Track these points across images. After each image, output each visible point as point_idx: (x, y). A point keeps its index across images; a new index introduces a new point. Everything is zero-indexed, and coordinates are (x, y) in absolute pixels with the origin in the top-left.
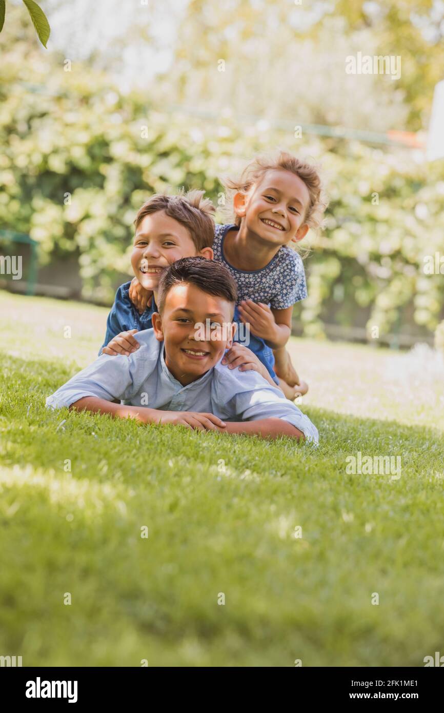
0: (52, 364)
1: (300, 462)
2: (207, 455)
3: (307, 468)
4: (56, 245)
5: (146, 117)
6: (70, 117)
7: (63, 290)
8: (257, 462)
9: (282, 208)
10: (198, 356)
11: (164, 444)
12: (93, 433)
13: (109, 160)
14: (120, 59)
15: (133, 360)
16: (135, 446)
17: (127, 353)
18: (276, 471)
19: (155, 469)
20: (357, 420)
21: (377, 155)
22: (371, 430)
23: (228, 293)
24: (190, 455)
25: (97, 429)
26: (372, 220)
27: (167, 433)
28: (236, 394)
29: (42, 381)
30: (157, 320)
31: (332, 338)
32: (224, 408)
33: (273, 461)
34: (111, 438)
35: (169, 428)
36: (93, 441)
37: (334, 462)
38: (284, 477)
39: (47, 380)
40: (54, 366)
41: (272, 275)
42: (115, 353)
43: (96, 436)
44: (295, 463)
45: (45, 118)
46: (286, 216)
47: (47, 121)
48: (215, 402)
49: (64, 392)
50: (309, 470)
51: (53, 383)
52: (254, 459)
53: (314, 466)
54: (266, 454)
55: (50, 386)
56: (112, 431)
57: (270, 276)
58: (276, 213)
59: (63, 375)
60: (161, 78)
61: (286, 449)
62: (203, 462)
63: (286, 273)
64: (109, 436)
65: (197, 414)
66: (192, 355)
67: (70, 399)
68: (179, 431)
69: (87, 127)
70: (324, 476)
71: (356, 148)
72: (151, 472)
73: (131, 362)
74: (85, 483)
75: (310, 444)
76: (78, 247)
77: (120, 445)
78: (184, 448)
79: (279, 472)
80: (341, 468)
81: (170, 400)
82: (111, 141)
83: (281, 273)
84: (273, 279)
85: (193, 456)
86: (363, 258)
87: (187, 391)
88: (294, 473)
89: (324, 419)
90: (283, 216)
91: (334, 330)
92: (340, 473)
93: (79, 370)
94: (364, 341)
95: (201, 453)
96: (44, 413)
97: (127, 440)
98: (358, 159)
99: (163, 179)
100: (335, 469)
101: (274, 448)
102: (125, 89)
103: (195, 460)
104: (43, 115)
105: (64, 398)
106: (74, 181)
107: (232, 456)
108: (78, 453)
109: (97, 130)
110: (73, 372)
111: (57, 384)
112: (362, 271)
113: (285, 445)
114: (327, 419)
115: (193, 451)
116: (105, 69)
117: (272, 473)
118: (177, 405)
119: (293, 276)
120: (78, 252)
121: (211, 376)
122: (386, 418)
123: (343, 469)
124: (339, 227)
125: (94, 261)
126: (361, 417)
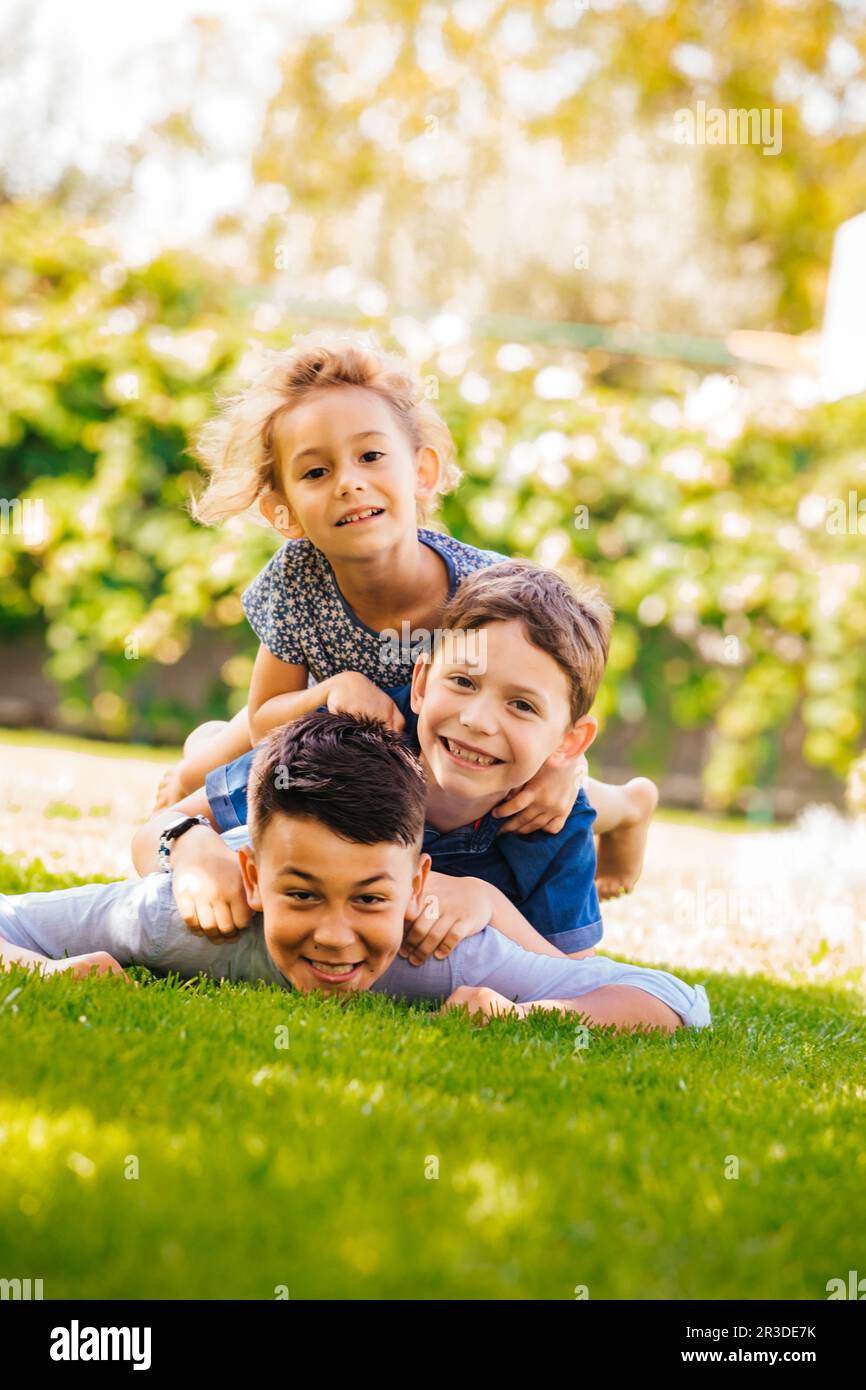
1: (549, 1070)
2: (339, 1058)
3: (563, 1083)
8: (450, 1071)
12: (83, 1019)
13: (107, 413)
14: (128, 187)
16: (177, 1042)
18: (495, 1091)
24: (301, 1061)
25: (90, 1009)
26: (703, 540)
30: (249, 862)
33: (488, 1070)
34: (123, 1025)
36: (82, 1036)
37: (625, 1069)
38: (511, 1103)
43: (88, 1024)
44: (536, 1073)
46: (364, 486)
50: (568, 1086)
52: (444, 1066)
53: (581, 1079)
54: (472, 1054)
58: (344, 495)
60: (226, 225)
61: (516, 1041)
62: (330, 1071)
64: (118, 1024)
69: (56, 342)
70: (601, 1100)
72: (213, 1098)
77: (140, 1041)
79: (501, 1091)
80: (640, 1082)
82: (110, 370)
85: (308, 1062)
86: (684, 625)
88: (535, 1093)
90: (359, 490)
92: (638, 1091)
94: (690, 805)
95: (325, 1054)
97: (158, 1030)
100: (625, 1082)
102: (138, 255)
103: (313, 1069)
106: (32, 461)
109: (82, 351)
112: (684, 650)
113: (515, 1033)
116: (95, 210)
117: (485, 1095)
122: (743, 972)
123: (645, 1083)
124: (630, 552)
125: (83, 638)
126: (684, 969)
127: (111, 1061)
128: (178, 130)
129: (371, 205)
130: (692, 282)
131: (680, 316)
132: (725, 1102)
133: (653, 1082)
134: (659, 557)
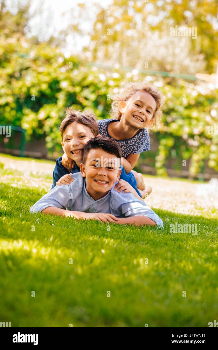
0: (33, 190)
1: (155, 237)
3: (158, 241)
4: (34, 131)
5: (78, 69)
6: (41, 69)
7: (38, 154)
8: (133, 237)
9: (143, 110)
10: (103, 183)
11: (88, 229)
13: (59, 90)
14: (65, 40)
15: (70, 187)
16: (74, 230)
17: (68, 184)
18: (143, 242)
19: (83, 242)
20: (183, 216)
21: (191, 86)
22: (190, 221)
23: (117, 153)
24: (101, 235)
25: (55, 222)
26: (189, 118)
27: (89, 223)
28: (122, 204)
29: (28, 199)
30: (82, 167)
31: (170, 176)
32: (116, 211)
33: (142, 237)
34: (62, 226)
35: (90, 221)
36: (53, 229)
37: (171, 237)
38: (147, 245)
39: (30, 199)
40: (33, 191)
41: (133, 139)
42: (62, 184)
43: (54, 226)
44: (152, 238)
45: (28, 70)
46: (145, 114)
47: (30, 71)
48: (112, 208)
49: (38, 204)
50: (159, 241)
51: (33, 200)
52: (132, 236)
53: (162, 239)
54: (138, 234)
55: (32, 201)
56: (62, 223)
57: (132, 140)
58: (141, 113)
59: (38, 196)
60: (85, 49)
61: (148, 231)
62: (107, 237)
63: (140, 138)
64: (61, 226)
65: (104, 214)
66: (100, 183)
67: (41, 208)
68: (95, 223)
69: (49, 74)
70: (166, 244)
71: (181, 83)
72: (81, 243)
73: (70, 188)
74: (49, 249)
75: (160, 228)
76: (45, 132)
77: (66, 230)
78: (98, 231)
79: (144, 242)
80: (175, 240)
81: (89, 207)
82: (60, 81)
83: (138, 138)
84: (134, 141)
85: (102, 235)
86: (185, 137)
87: (97, 203)
88: (152, 243)
89: (167, 216)
90: (144, 114)
91: (172, 171)
92: (174, 242)
93: (46, 193)
94: (186, 177)
95: (106, 233)
96: (29, 215)
97: (70, 227)
98: (182, 88)
99: (86, 99)
101: (142, 231)
102: (67, 55)
103: (103, 237)
104: (27, 69)
105: (39, 207)
106: (43, 101)
107: (121, 235)
108: (45, 234)
109: (54, 75)
110: (43, 194)
111: (35, 201)
112: (185, 143)
113: (147, 229)
114: (168, 216)
115: (102, 233)
116: (57, 46)
117: (141, 243)
118: (93, 210)
119: (144, 139)
120: (45, 135)
121: (109, 195)
122: (197, 215)
123: (176, 240)
124: (173, 121)
125: (53, 139)
126: (185, 214)
127: (59, 234)
128: (75, 28)
129: (117, 45)
130: (187, 62)
131: (185, 69)
132: (193, 244)
133: (178, 240)
134: (180, 122)
